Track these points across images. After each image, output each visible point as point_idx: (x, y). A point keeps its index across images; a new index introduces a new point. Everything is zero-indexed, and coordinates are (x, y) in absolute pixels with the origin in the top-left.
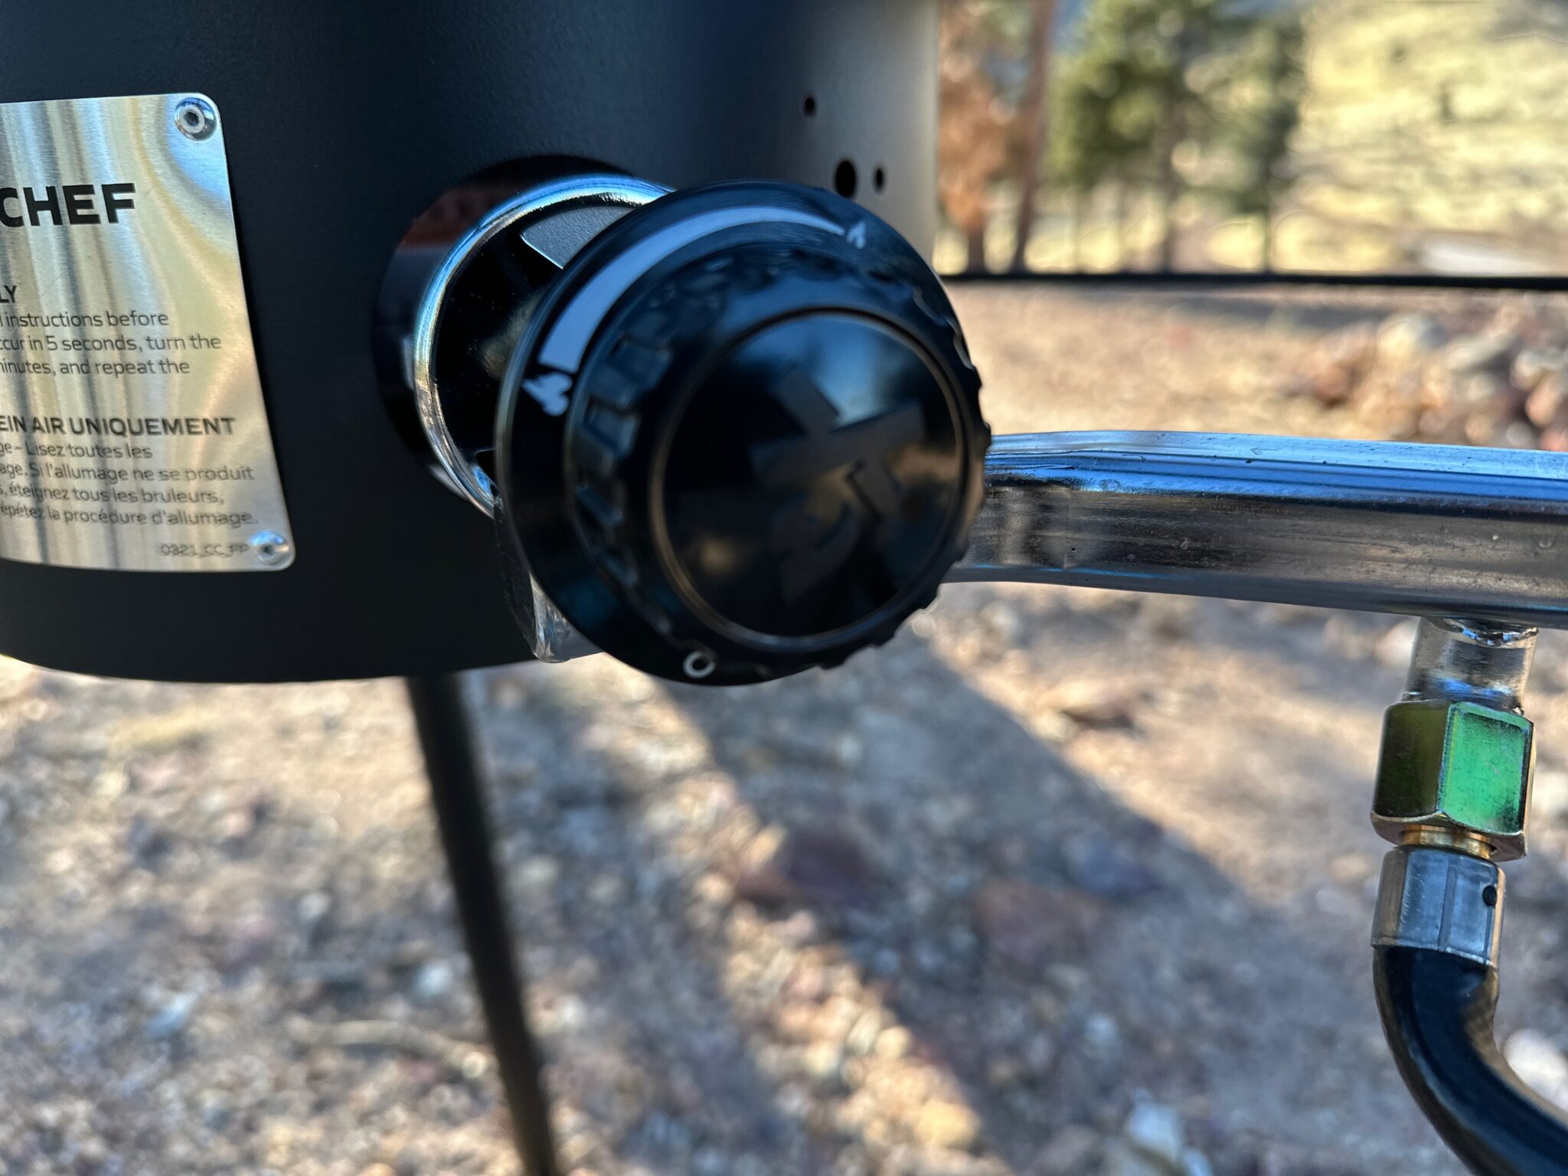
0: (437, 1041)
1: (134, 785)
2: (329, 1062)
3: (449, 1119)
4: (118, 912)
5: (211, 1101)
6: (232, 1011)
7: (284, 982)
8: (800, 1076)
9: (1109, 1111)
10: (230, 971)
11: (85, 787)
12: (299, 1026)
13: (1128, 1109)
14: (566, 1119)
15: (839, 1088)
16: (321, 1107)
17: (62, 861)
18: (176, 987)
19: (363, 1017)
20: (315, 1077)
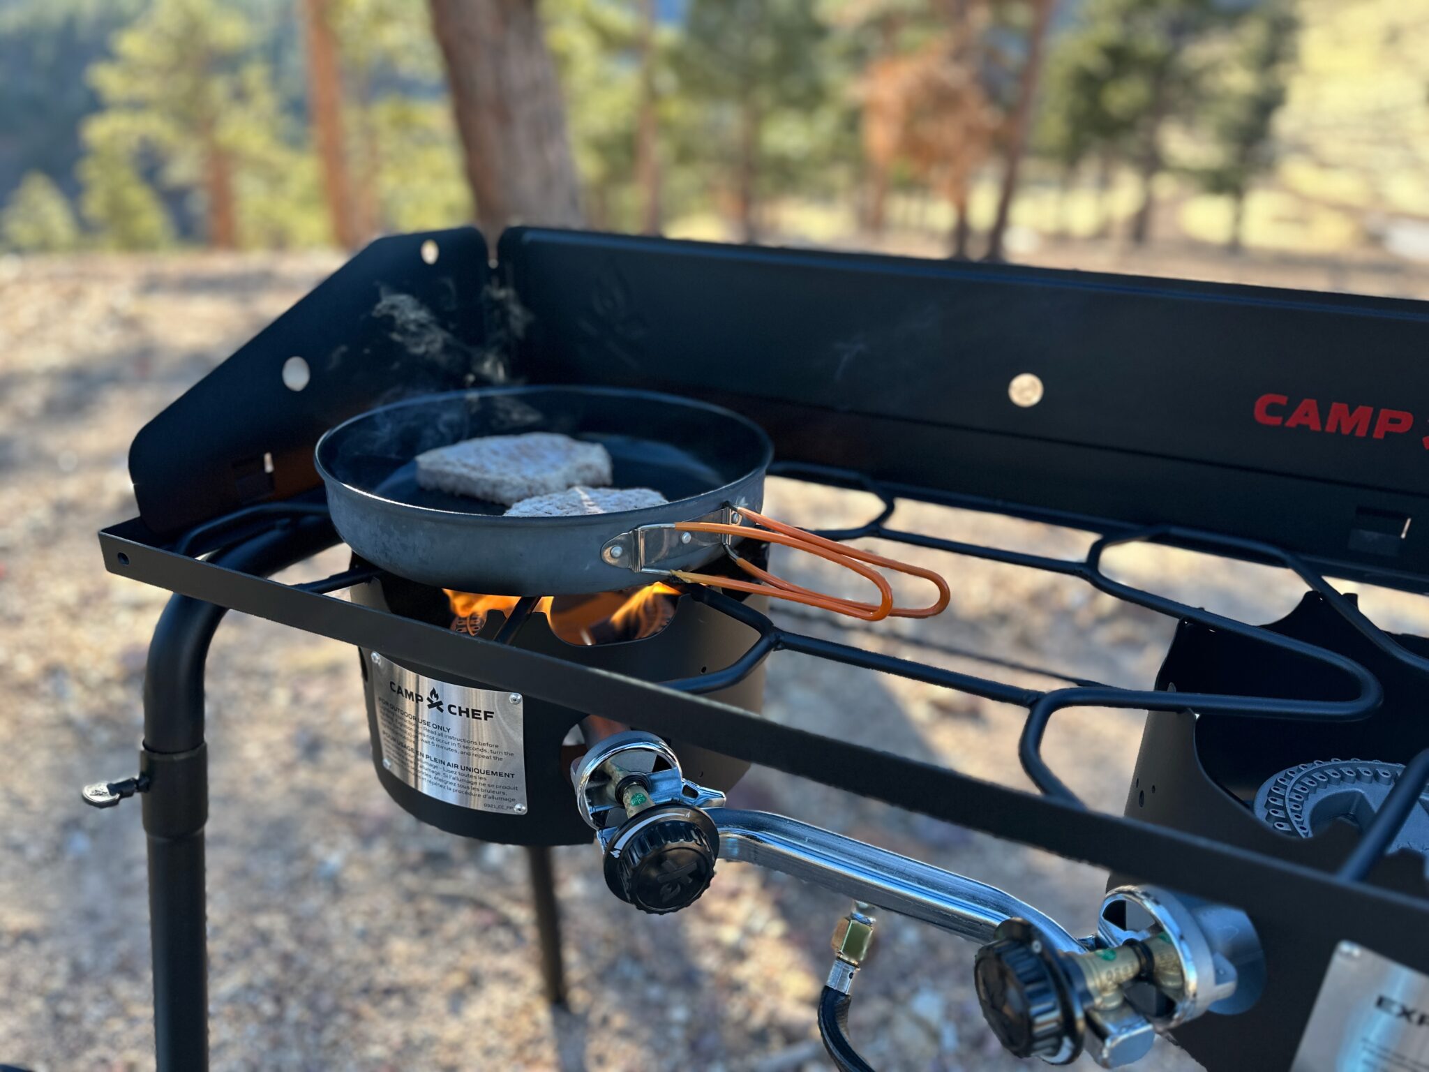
0: (494, 898)
1: (297, 699)
2: (429, 905)
3: (500, 949)
4: (293, 790)
5: (358, 923)
6: (368, 866)
7: (399, 850)
8: (716, 943)
9: (902, 990)
10: (366, 839)
11: (264, 697)
12: (409, 880)
13: (915, 991)
14: (572, 957)
15: (738, 954)
16: (424, 933)
17: (253, 751)
18: (332, 845)
19: (449, 877)
20: (420, 915)
